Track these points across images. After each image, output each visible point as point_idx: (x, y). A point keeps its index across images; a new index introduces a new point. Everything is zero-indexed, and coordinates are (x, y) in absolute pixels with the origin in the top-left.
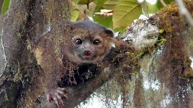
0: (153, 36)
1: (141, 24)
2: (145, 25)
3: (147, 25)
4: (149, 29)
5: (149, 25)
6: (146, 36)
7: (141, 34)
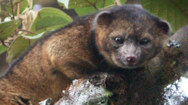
0: (99, 102)
1: (80, 85)
2: (84, 87)
3: (88, 87)
4: (91, 92)
5: (90, 87)
6: (87, 103)
7: (80, 100)
